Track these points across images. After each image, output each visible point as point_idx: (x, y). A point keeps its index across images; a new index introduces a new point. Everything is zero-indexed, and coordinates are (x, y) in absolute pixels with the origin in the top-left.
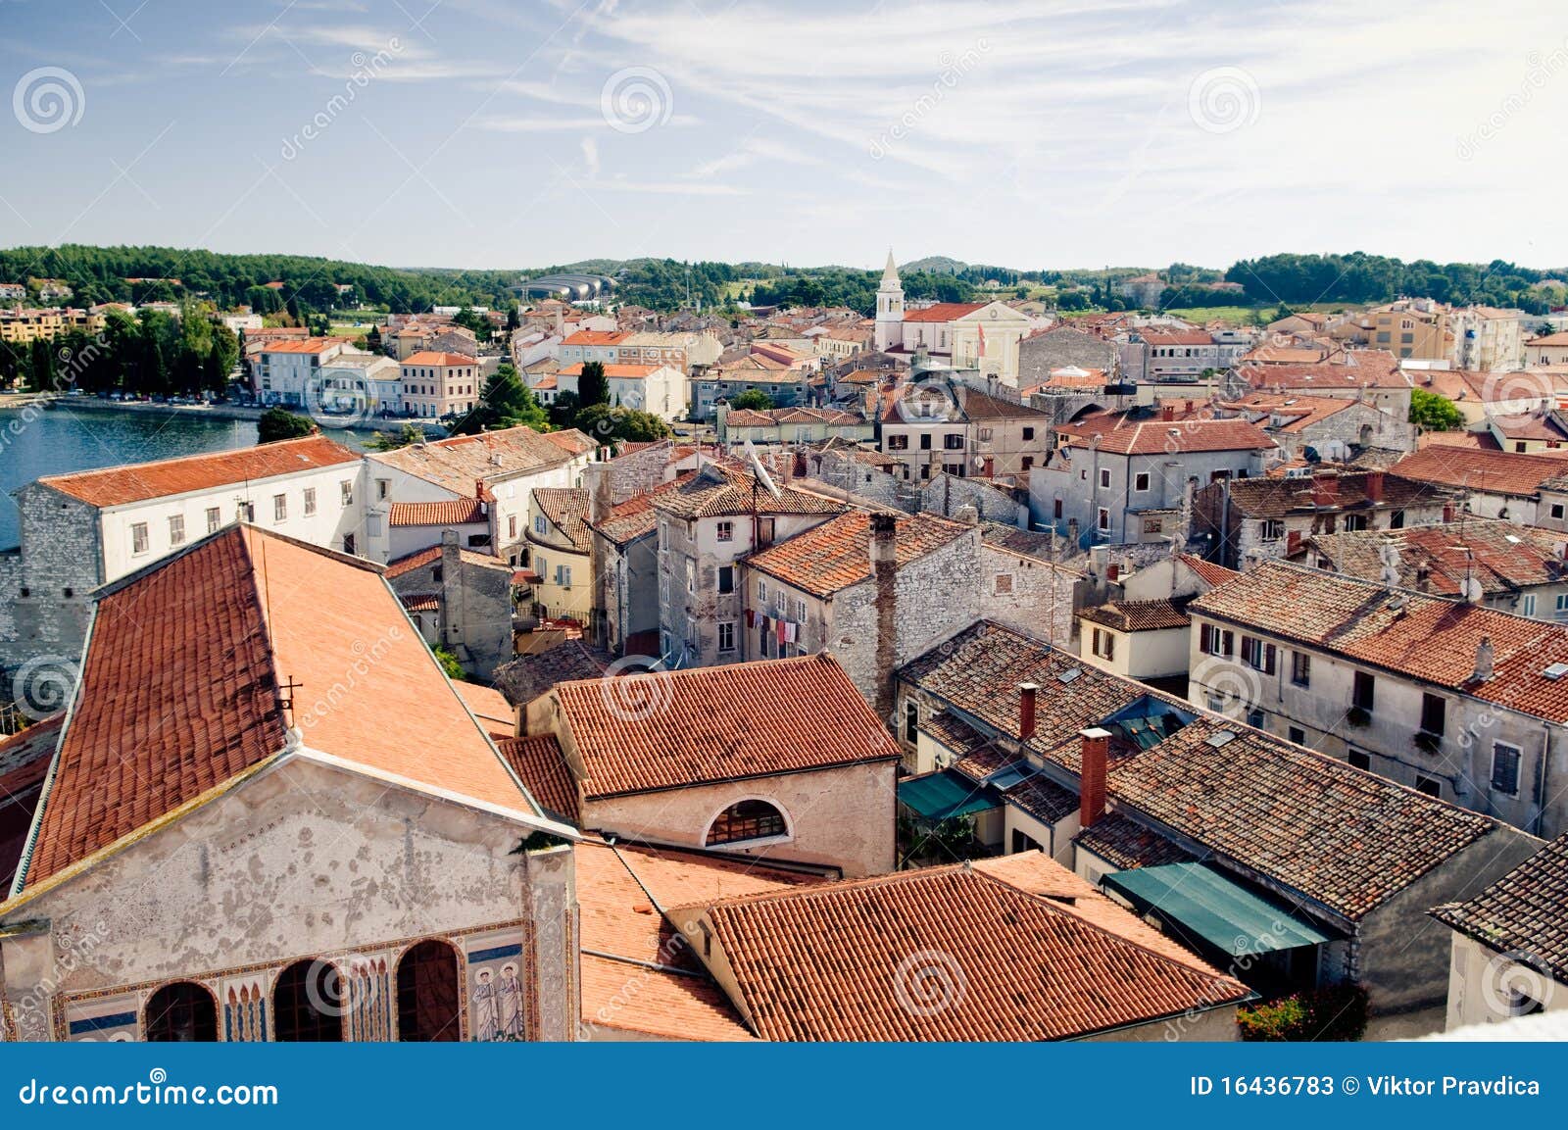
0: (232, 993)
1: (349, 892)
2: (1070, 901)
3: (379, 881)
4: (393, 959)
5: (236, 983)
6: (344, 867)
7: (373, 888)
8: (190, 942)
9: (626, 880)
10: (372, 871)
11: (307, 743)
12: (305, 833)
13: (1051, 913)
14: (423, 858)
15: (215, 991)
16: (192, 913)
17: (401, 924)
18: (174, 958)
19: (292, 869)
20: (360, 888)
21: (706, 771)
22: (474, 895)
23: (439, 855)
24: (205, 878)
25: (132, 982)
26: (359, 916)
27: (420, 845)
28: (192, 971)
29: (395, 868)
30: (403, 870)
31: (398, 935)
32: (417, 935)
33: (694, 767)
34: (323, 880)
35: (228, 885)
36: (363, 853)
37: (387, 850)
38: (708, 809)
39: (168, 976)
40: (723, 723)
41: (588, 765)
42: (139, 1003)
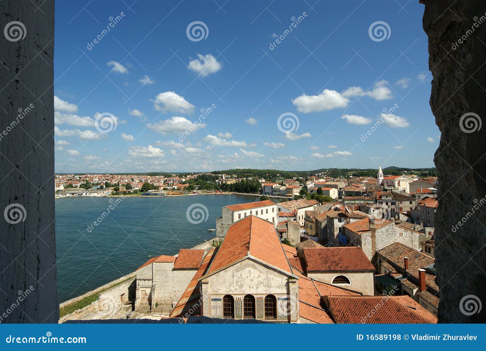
0: (237, 298)
1: (257, 283)
2: (415, 309)
3: (262, 282)
4: (264, 297)
5: (238, 297)
6: (256, 278)
7: (261, 283)
8: (230, 288)
9: (314, 289)
10: (261, 279)
11: (251, 254)
12: (250, 271)
13: (409, 311)
14: (270, 278)
15: (234, 297)
16: (231, 282)
17: (265, 290)
18: (228, 290)
19: (247, 277)
20: (259, 282)
21: (332, 268)
22: (279, 287)
23: (273, 278)
24: (233, 276)
25: (221, 293)
26: (258, 288)
27: (269, 276)
28: (230, 293)
29: (264, 280)
30: (266, 280)
31: (265, 292)
32: (269, 293)
33: (330, 267)
34: (252, 280)
35: (236, 278)
36: (259, 276)
37: (263, 276)
38: (333, 276)
39: (227, 293)
40: (336, 259)
41: (309, 264)
42: (222, 297)
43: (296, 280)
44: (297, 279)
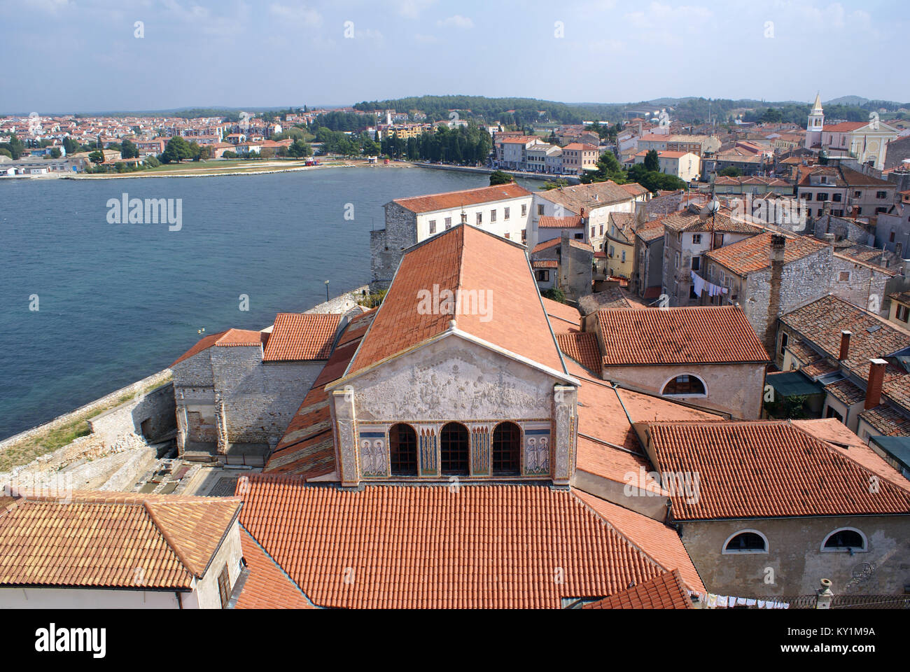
0: (423, 431)
1: (473, 396)
2: (845, 447)
3: (487, 392)
4: (491, 428)
5: (425, 428)
6: (471, 384)
7: (484, 396)
8: (407, 407)
9: (618, 406)
10: (483, 388)
11: (460, 327)
12: (456, 367)
13: (831, 452)
14: (507, 385)
15: (416, 429)
16: (407, 396)
17: (495, 413)
18: (400, 413)
19: (449, 383)
20: (478, 395)
21: (666, 359)
22: (529, 405)
23: (514, 385)
24: (413, 381)
25: (384, 420)
26: (476, 408)
27: (506, 379)
28: (407, 420)
29: (493, 388)
30: (498, 389)
31: (494, 418)
32: (502, 419)
33: (660, 356)
34: (462, 389)
35: (422, 385)
36: (480, 380)
37: (490, 380)
38: (666, 377)
39: (398, 420)
40: (678, 336)
41: (608, 349)
42: (386, 429)
43: (572, 388)
44: (576, 386)
